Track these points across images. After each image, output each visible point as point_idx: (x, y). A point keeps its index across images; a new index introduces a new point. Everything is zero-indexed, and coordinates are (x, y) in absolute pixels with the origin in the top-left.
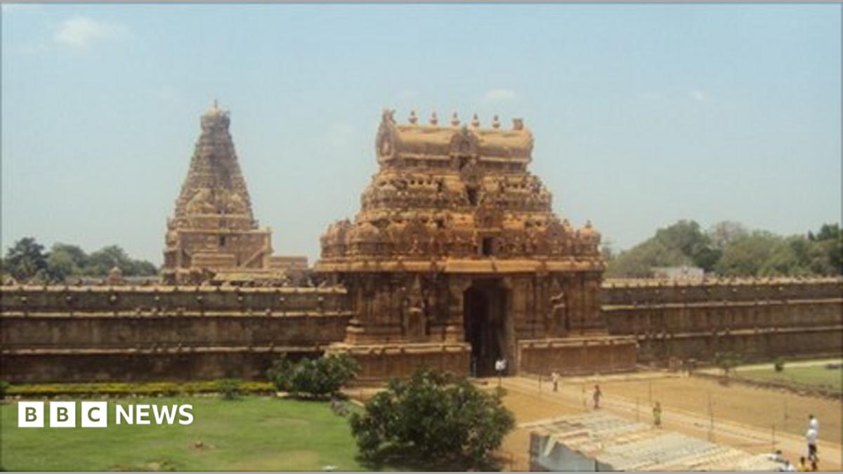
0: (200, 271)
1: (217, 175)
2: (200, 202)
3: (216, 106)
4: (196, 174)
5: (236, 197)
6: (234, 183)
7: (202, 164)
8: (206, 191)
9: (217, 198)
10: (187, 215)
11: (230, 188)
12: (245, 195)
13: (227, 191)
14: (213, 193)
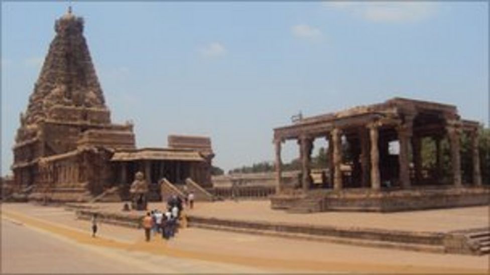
0: (96, 150)
1: (74, 73)
2: (58, 97)
3: (70, 12)
4: (53, 71)
5: (91, 94)
6: (89, 82)
7: (58, 61)
8: (63, 87)
9: (75, 93)
10: (44, 109)
11: (86, 86)
12: (99, 93)
13: (83, 89)
14: (70, 89)
